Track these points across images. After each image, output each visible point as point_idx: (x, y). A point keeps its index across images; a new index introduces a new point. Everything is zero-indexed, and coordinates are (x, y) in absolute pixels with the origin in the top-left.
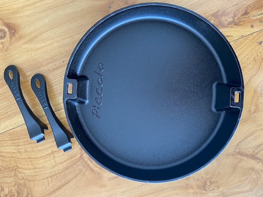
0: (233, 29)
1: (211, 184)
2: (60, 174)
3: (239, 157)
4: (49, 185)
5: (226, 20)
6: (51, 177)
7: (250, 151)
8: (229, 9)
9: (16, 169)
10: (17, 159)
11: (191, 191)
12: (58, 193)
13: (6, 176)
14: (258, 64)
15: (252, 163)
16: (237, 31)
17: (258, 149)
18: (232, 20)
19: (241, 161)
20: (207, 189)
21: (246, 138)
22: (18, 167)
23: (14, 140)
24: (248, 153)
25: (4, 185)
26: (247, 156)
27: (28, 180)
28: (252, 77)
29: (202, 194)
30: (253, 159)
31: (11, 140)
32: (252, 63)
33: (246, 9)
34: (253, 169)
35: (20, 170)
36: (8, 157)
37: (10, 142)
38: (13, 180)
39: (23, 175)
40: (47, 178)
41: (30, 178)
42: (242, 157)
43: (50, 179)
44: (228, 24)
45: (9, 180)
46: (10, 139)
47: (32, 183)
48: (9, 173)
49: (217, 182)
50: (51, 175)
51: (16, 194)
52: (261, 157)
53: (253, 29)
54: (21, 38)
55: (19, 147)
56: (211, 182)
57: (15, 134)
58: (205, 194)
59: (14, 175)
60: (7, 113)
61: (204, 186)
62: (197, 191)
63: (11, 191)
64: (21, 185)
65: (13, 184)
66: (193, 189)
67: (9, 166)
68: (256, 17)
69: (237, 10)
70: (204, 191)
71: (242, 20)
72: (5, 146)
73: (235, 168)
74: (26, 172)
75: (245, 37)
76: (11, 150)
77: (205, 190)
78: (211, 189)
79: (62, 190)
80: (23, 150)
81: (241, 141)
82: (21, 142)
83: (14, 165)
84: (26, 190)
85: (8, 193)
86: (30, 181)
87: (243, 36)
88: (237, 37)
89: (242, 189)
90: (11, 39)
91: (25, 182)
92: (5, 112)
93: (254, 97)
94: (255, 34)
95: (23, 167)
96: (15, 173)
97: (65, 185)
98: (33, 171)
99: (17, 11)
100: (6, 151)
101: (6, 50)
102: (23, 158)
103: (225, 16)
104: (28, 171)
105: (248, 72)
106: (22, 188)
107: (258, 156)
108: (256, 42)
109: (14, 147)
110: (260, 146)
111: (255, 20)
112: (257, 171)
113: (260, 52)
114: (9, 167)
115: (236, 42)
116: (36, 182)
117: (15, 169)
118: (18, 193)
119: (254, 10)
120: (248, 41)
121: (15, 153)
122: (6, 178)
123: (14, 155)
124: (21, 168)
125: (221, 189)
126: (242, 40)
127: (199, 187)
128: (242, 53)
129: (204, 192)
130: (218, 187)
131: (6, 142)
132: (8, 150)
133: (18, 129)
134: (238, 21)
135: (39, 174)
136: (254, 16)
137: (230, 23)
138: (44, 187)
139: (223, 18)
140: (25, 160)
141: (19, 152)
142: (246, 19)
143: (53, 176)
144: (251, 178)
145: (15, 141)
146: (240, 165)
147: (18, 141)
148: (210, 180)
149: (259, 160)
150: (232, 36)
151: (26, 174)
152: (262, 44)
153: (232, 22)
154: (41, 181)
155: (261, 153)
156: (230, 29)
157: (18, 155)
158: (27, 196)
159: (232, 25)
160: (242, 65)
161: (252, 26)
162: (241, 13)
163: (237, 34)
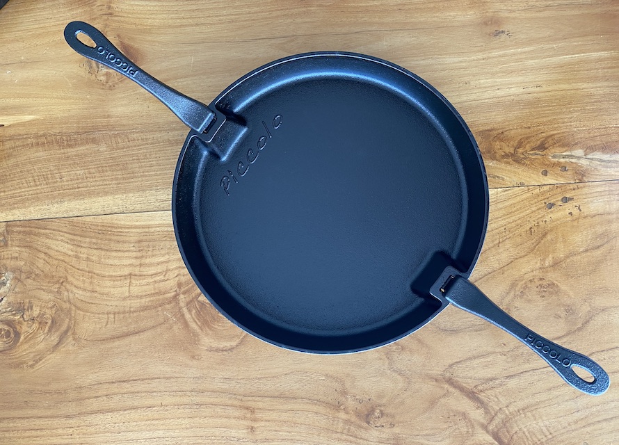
0: (509, 167)
1: (382, 417)
2: (131, 315)
3: (446, 386)
4: (108, 326)
5: (501, 149)
6: (114, 314)
7: (469, 384)
8: (512, 132)
10: (69, 267)
11: (342, 415)
12: (117, 343)
13: (44, 288)
14: (534, 240)
15: (466, 405)
16: (515, 172)
17: (484, 385)
18: (513, 152)
19: (447, 394)
20: (371, 422)
21: (470, 359)
22: (67, 279)
23: (75, 235)
24: (464, 385)
25: (35, 302)
26: (462, 389)
27: (76, 306)
28: (517, 259)
29: (360, 427)
30: (470, 398)
31: (69, 234)
32: (524, 234)
33: (544, 141)
34: (464, 416)
35: (68, 286)
36: (56, 259)
37: (66, 235)
38: (52, 298)
39: (71, 295)
40: (108, 314)
41: (79, 304)
42: (451, 389)
43: (112, 316)
44: (503, 157)
45: (45, 296)
46: (70, 231)
47: (81, 313)
48: (50, 285)
49: (393, 416)
50: (116, 310)
51: (50, 322)
52: (485, 400)
53: (545, 178)
55: (79, 249)
56: (382, 413)
57: (81, 225)
58: (366, 429)
59: (56, 290)
60: (79, 188)
61: (367, 416)
62: (354, 419)
63: (43, 315)
64: (62, 310)
65: (51, 304)
66: (347, 413)
67: (54, 274)
68: (557, 160)
69: (527, 138)
70: (365, 424)
71: (530, 156)
72: (58, 240)
73: (433, 402)
74: (78, 292)
75: (526, 188)
76: (65, 250)
77: (368, 423)
78: (378, 425)
79: (127, 341)
80: (85, 256)
81: (460, 362)
82: (85, 242)
83: (62, 275)
84: (67, 321)
85: (37, 317)
86: (79, 309)
87: (522, 185)
88: (511, 183)
91: (70, 308)
92: (76, 186)
93: (508, 293)
94: (546, 188)
95: (76, 282)
96: (60, 288)
97: (133, 334)
98: (89, 294)
99: (148, 31)
100: (56, 248)
103: (502, 140)
104: (81, 292)
105: (511, 249)
106: (63, 316)
107: (482, 396)
108: (543, 201)
109: (72, 247)
110: (491, 380)
111: (554, 165)
112: (470, 421)
113: (545, 221)
114: (53, 276)
115: (506, 190)
116: (88, 314)
117: (62, 282)
118: (52, 322)
119: (559, 146)
120: (529, 195)
121: (70, 256)
122: (42, 292)
123: (67, 259)
124: (72, 284)
125: (397, 430)
126: (520, 190)
127: (358, 414)
128: (511, 212)
129: (365, 425)
130: (392, 425)
131: (61, 234)
132: (61, 249)
134: (522, 156)
135: (97, 302)
136: (554, 157)
137: (506, 156)
138: (98, 326)
139: (498, 143)
140: (82, 272)
141: (77, 257)
142: (539, 157)
143: (118, 313)
144: (455, 430)
145: (75, 238)
146: (443, 401)
147: (81, 239)
148: (382, 409)
149: (481, 404)
150: (503, 179)
151: (77, 296)
152: (552, 209)
153: (512, 155)
154: (97, 315)
155: (489, 392)
156: (503, 166)
157: (74, 261)
158: (66, 332)
159: (510, 160)
160: (504, 234)
161: (545, 173)
162: (533, 145)
163: (513, 177)
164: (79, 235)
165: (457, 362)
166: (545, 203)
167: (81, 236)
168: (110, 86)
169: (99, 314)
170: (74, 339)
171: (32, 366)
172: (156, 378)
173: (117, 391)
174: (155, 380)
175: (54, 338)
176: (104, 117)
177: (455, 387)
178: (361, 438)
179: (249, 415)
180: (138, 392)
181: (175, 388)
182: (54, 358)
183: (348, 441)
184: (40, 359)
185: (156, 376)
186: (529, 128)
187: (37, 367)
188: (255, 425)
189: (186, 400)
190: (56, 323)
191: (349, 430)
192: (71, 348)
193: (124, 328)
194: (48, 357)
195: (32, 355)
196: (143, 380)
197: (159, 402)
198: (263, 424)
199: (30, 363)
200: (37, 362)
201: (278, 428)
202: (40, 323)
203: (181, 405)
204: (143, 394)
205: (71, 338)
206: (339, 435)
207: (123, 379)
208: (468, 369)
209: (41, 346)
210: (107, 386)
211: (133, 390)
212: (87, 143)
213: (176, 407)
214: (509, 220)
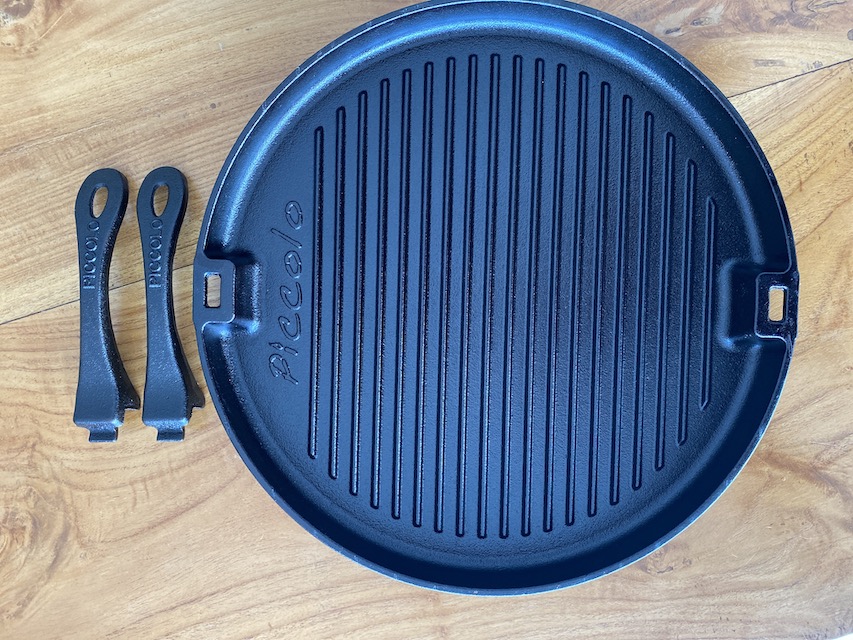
0: (787, 40)
1: (667, 551)
2: (176, 475)
3: (766, 469)
4: (137, 506)
5: (766, 8)
6: (144, 480)
7: (806, 455)
9: (34, 445)
10: (39, 413)
12: (162, 534)
13: (3, 463)
15: (808, 494)
16: (800, 46)
17: (832, 450)
18: (789, 9)
19: (771, 482)
20: (650, 566)
22: (40, 438)
23: (34, 350)
24: (797, 458)
26: (793, 467)
27: (69, 484)
28: (838, 206)
29: (633, 578)
30: (811, 480)
31: (23, 350)
34: (809, 514)
35: (46, 450)
36: (12, 405)
37: (20, 355)
38: (22, 479)
39: (56, 466)
40: (131, 484)
41: (75, 479)
42: (777, 472)
43: (140, 486)
45: (8, 479)
46: (23, 347)
47: (83, 494)
48: (13, 455)
49: (686, 546)
50: (146, 473)
51: (29, 525)
52: (839, 476)
54: (79, 17)
55: (49, 376)
57: (41, 330)
58: (643, 581)
59: (26, 462)
60: (19, 260)
63: (14, 514)
64: (46, 497)
65: (23, 491)
67: (14, 433)
71: (821, 10)
72: (5, 368)
73: (748, 504)
74: (65, 456)
75: (828, 71)
76: (23, 383)
77: (646, 568)
78: (663, 568)
79: (179, 525)
80: (63, 385)
82: (57, 360)
83: (28, 431)
84: (60, 515)
86: (76, 487)
87: (819, 67)
89: (767, 577)
90: (47, 16)
91: (60, 490)
92: (12, 257)
95: (58, 439)
96: (32, 457)
97: (188, 509)
98: (88, 456)
100: (6, 384)
101: (30, 55)
102: (61, 410)
104: (72, 455)
105: (825, 190)
106: (50, 507)
107: (832, 471)
109: (33, 375)
110: (842, 439)
112: (821, 522)
114: (14, 438)
115: (793, 84)
116: (96, 493)
118: (34, 523)
120: (834, 82)
121: (34, 393)
123: (31, 400)
124: (52, 444)
125: (698, 569)
126: (816, 77)
128: (810, 123)
129: (641, 573)
130: (688, 563)
131: (9, 354)
132: (14, 383)
133: (51, 315)
134: (807, 13)
135: (107, 466)
137: (779, 19)
138: (119, 511)
140: (64, 418)
141: (50, 391)
143: (152, 478)
144: (800, 543)
145: (38, 356)
146: (767, 496)
147: (47, 355)
149: (834, 485)
150: (782, 64)
151: (67, 464)
153: (788, 15)
154: (112, 492)
155: (844, 461)
156: (777, 38)
157: (45, 401)
158: (64, 536)
159: (787, 24)
160: (805, 165)
163: (800, 56)
164: (41, 350)
168: (29, 51)
169: (116, 487)
170: (83, 545)
171: (18, 615)
172: (248, 582)
173: (183, 621)
174: (249, 585)
175: (46, 553)
176: (32, 113)
177: (781, 466)
178: (638, 600)
179: (430, 608)
180: (223, 615)
181: (288, 591)
182: (55, 590)
183: (616, 610)
184: (30, 598)
185: (247, 578)
187: (27, 613)
188: (447, 622)
189: (311, 607)
190: (41, 524)
191: (613, 589)
192: (80, 563)
193: (169, 502)
194: (43, 591)
195: (12, 594)
196: (227, 590)
197: (265, 623)
198: (459, 617)
199: (14, 609)
200: (25, 605)
201: (487, 619)
202: (12, 531)
203: (305, 619)
204: (232, 617)
205: (76, 546)
206: (597, 604)
207: (189, 599)
208: (796, 428)
209: (26, 573)
210: (161, 618)
211: (211, 612)
212: (13, 170)
213: (298, 625)
214: (809, 137)
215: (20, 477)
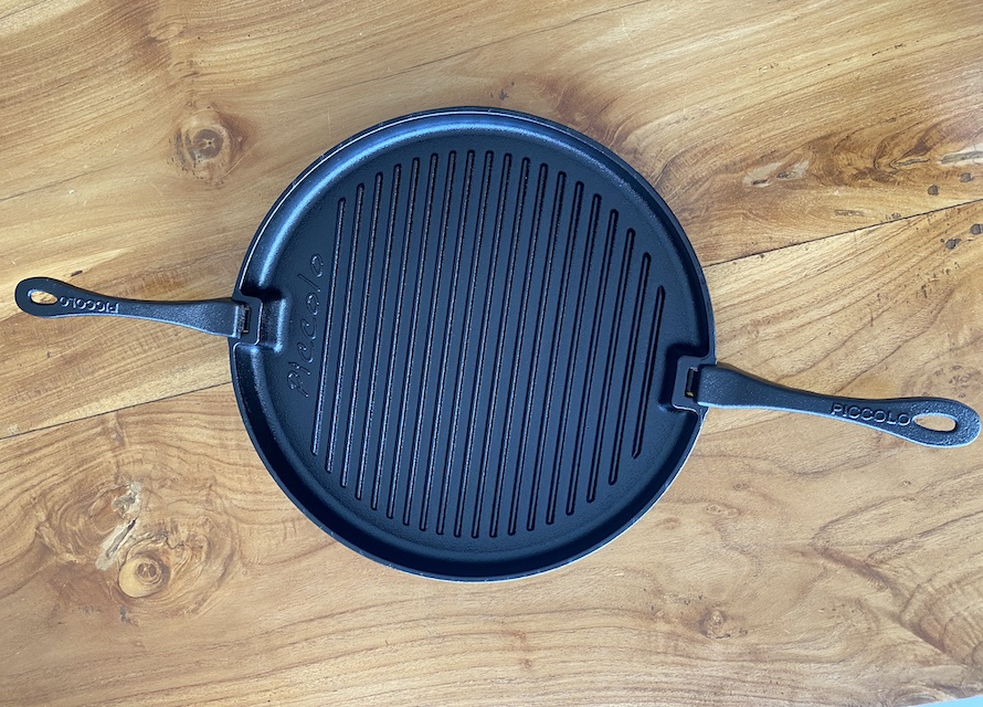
0: (868, 193)
1: (725, 621)
3: (821, 561)
4: (288, 539)
5: (849, 165)
6: (293, 520)
7: (860, 554)
8: (866, 132)
10: (216, 462)
11: (662, 627)
12: (305, 563)
13: (187, 498)
14: (934, 305)
15: (859, 587)
16: (881, 199)
17: (885, 551)
18: (871, 166)
19: (825, 574)
20: (709, 632)
21: (854, 513)
22: (216, 481)
23: (213, 414)
24: (852, 555)
25: (180, 520)
26: (848, 563)
27: (235, 517)
28: (907, 341)
29: (692, 641)
30: (864, 575)
31: (205, 414)
32: (912, 299)
33: (924, 136)
34: (859, 604)
35: (219, 490)
36: (195, 454)
37: (203, 417)
38: (202, 510)
39: (227, 503)
40: (283, 522)
41: (241, 514)
42: (831, 565)
43: (290, 525)
44: (855, 177)
45: (192, 510)
46: (205, 410)
47: (246, 526)
48: (194, 492)
49: (743, 618)
51: (205, 545)
52: (891, 574)
53: (935, 198)
54: (257, 157)
55: (223, 434)
56: (724, 616)
58: (703, 643)
59: (205, 498)
60: (204, 344)
61: (701, 622)
62: (680, 629)
64: (218, 526)
65: (201, 520)
66: (669, 622)
67: (196, 476)
68: (951, 164)
69: (893, 138)
70: (700, 635)
71: (904, 167)
72: (191, 426)
73: (803, 590)
74: (235, 497)
75: (905, 222)
76: (205, 438)
77: (705, 633)
78: (721, 634)
79: (319, 557)
80: (233, 443)
81: (837, 520)
82: (230, 423)
83: (207, 476)
84: (229, 540)
85: (187, 540)
86: (242, 521)
87: (897, 218)
88: (876, 217)
89: (815, 652)
90: (232, 157)
91: (229, 522)
92: (199, 342)
94: (939, 216)
95: (228, 483)
96: (209, 494)
97: (326, 546)
98: (250, 498)
99: (254, 87)
100: (191, 438)
101: (218, 186)
102: (232, 461)
103: (848, 150)
104: (239, 497)
105: (895, 327)
106: (221, 534)
107: (884, 570)
108: (939, 238)
109: (212, 433)
110: (896, 543)
111: (948, 173)
112: (871, 612)
113: (948, 271)
114: (196, 479)
115: (870, 232)
116: (256, 526)
117: (211, 485)
118: (209, 544)
119: (952, 141)
120: (910, 232)
121: (212, 446)
122: (185, 504)
123: (209, 451)
124: (224, 487)
125: (752, 639)
126: (894, 227)
127: (686, 622)
128: (885, 267)
129: (701, 637)
130: (744, 633)
131: (194, 416)
132: (198, 438)
134: (889, 170)
135: (265, 507)
136: (945, 160)
137: (861, 174)
138: (273, 542)
139: (842, 155)
140: (234, 467)
141: (223, 446)
142: (919, 165)
143: (298, 519)
144: (849, 627)
145: (215, 418)
146: (820, 585)
147: (223, 419)
148: (723, 609)
149: (884, 582)
150: (862, 214)
151: (235, 502)
152: (957, 248)
153: (871, 171)
154: (268, 527)
155: (895, 562)
156: (858, 192)
157: (220, 454)
158: (231, 557)
159: (869, 180)
160: (878, 304)
161: (934, 191)
162: (905, 147)
163: (879, 208)
164: (218, 414)
165: (832, 522)
166: (942, 241)
167: (223, 415)
168: (217, 184)
169: (271, 524)
170: (244, 565)
171: (194, 611)
172: (370, 607)
173: (320, 631)
174: (371, 610)
175: (216, 568)
176: (218, 232)
177: (836, 561)
178: (698, 658)
179: (518, 643)
180: (350, 630)
181: (402, 617)
182: (222, 596)
183: (677, 664)
184: (204, 600)
185: (371, 604)
186: (894, 119)
187: (203, 610)
188: (531, 657)
189: (421, 632)
190: (214, 546)
191: (676, 647)
192: (243, 578)
193: (311, 539)
194: (214, 596)
195: (191, 596)
196: (353, 611)
197: (383, 640)
198: (542, 653)
199: (192, 607)
200: (200, 605)
201: (565, 658)
202: (193, 549)
203: (415, 641)
204: (357, 632)
205: (239, 565)
206: (661, 657)
207: (324, 614)
208: (853, 530)
209: (201, 581)
210: (304, 626)
211: (341, 627)
212: (202, 275)
213: (409, 644)
214: (883, 280)
215: (199, 509)
